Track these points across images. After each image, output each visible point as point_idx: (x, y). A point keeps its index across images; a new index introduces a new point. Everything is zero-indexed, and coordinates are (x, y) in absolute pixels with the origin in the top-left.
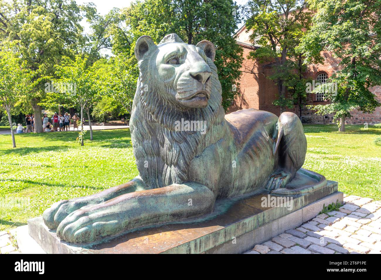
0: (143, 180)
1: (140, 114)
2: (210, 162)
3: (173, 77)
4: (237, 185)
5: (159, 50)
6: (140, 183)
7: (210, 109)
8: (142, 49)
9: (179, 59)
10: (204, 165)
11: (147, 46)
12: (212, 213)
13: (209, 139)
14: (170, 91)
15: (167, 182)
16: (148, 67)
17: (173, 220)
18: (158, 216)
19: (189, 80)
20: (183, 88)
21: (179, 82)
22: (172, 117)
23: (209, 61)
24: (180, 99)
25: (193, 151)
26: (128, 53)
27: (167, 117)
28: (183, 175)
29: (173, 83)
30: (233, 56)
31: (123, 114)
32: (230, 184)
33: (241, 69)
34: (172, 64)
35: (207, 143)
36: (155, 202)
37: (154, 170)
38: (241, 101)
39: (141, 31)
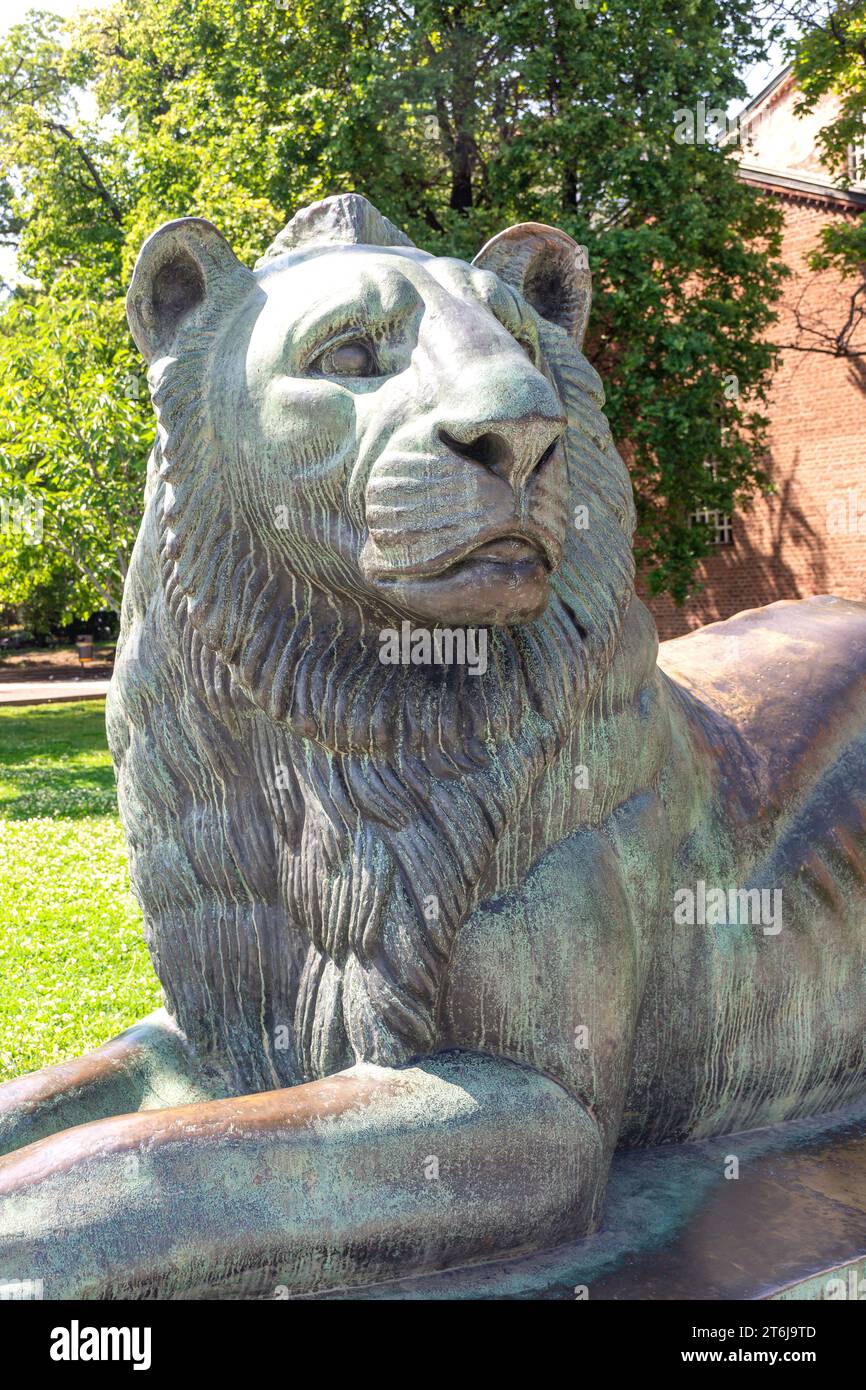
0: (183, 1035)
1: (163, 657)
2: (574, 939)
3: (344, 451)
4: (744, 1065)
5: (261, 294)
6: (171, 1052)
7: (568, 623)
8: (170, 295)
9: (375, 347)
10: (534, 954)
11: (198, 277)
12: (591, 1237)
13: (566, 801)
14: (326, 526)
15: (320, 1053)
16: (205, 396)
17: (359, 1278)
18: (267, 1256)
19: (433, 465)
20: (399, 514)
21: (376, 481)
22: (340, 674)
23: (553, 340)
24: (389, 577)
25: (470, 873)
26: (111, 265)
27: (317, 674)
28: (411, 1014)
29: (344, 484)
30: (721, 259)
31: (86, 617)
32: (701, 1064)
33: (770, 335)
34: (337, 373)
35: (552, 826)
36: (249, 1177)
37: (245, 977)
38: (776, 519)
39: (180, 138)
